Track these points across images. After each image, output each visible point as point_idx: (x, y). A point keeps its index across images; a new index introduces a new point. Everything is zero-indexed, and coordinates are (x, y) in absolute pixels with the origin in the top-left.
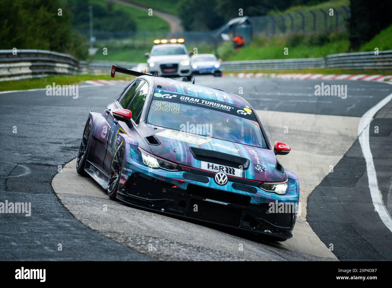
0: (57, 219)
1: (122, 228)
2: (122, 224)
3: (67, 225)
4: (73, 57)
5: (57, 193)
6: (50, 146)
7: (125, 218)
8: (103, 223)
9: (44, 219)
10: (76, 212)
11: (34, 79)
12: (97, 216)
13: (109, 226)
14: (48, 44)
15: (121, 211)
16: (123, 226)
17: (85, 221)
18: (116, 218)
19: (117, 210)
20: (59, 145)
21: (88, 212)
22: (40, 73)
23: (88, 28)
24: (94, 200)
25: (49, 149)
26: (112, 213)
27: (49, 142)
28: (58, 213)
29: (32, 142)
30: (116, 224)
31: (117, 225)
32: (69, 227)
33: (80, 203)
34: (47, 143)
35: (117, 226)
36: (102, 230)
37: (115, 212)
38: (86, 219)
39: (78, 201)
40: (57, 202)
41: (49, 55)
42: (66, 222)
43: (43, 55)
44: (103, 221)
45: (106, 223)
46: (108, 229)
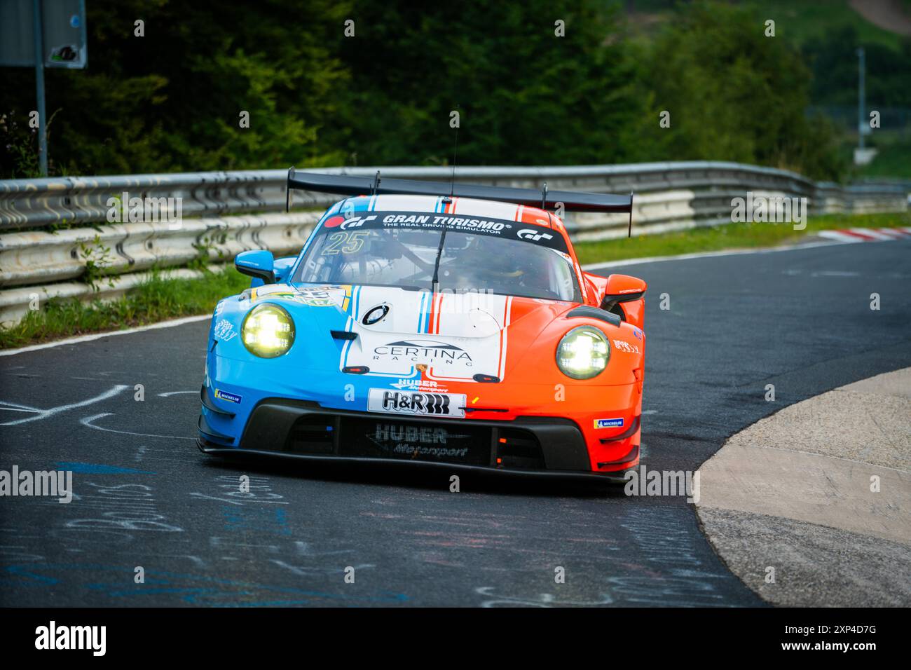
0: (688, 573)
1: (840, 599)
2: (840, 590)
3: (707, 587)
4: (797, 176)
5: (698, 507)
6: (701, 393)
7: (852, 573)
8: (796, 585)
9: (656, 571)
10: (734, 556)
11: (697, 229)
12: (782, 568)
13: (808, 593)
14: (749, 145)
15: (847, 555)
16: (842, 594)
17: (752, 578)
18: (829, 573)
19: (837, 554)
20: (724, 390)
21: (763, 555)
22: (713, 216)
23: (854, 102)
24: (783, 525)
25: (699, 399)
26: (823, 559)
27: (701, 383)
28: (692, 556)
29: (662, 383)
30: (826, 588)
31: (828, 592)
32: (710, 592)
33: (748, 533)
34: (696, 386)
35: (827, 594)
36: (788, 601)
37: (829, 558)
38: (754, 575)
39: (743, 529)
40: (695, 529)
41: (736, 173)
42: (706, 580)
43: (722, 172)
44: (797, 579)
45: (803, 586)
46: (804, 599)
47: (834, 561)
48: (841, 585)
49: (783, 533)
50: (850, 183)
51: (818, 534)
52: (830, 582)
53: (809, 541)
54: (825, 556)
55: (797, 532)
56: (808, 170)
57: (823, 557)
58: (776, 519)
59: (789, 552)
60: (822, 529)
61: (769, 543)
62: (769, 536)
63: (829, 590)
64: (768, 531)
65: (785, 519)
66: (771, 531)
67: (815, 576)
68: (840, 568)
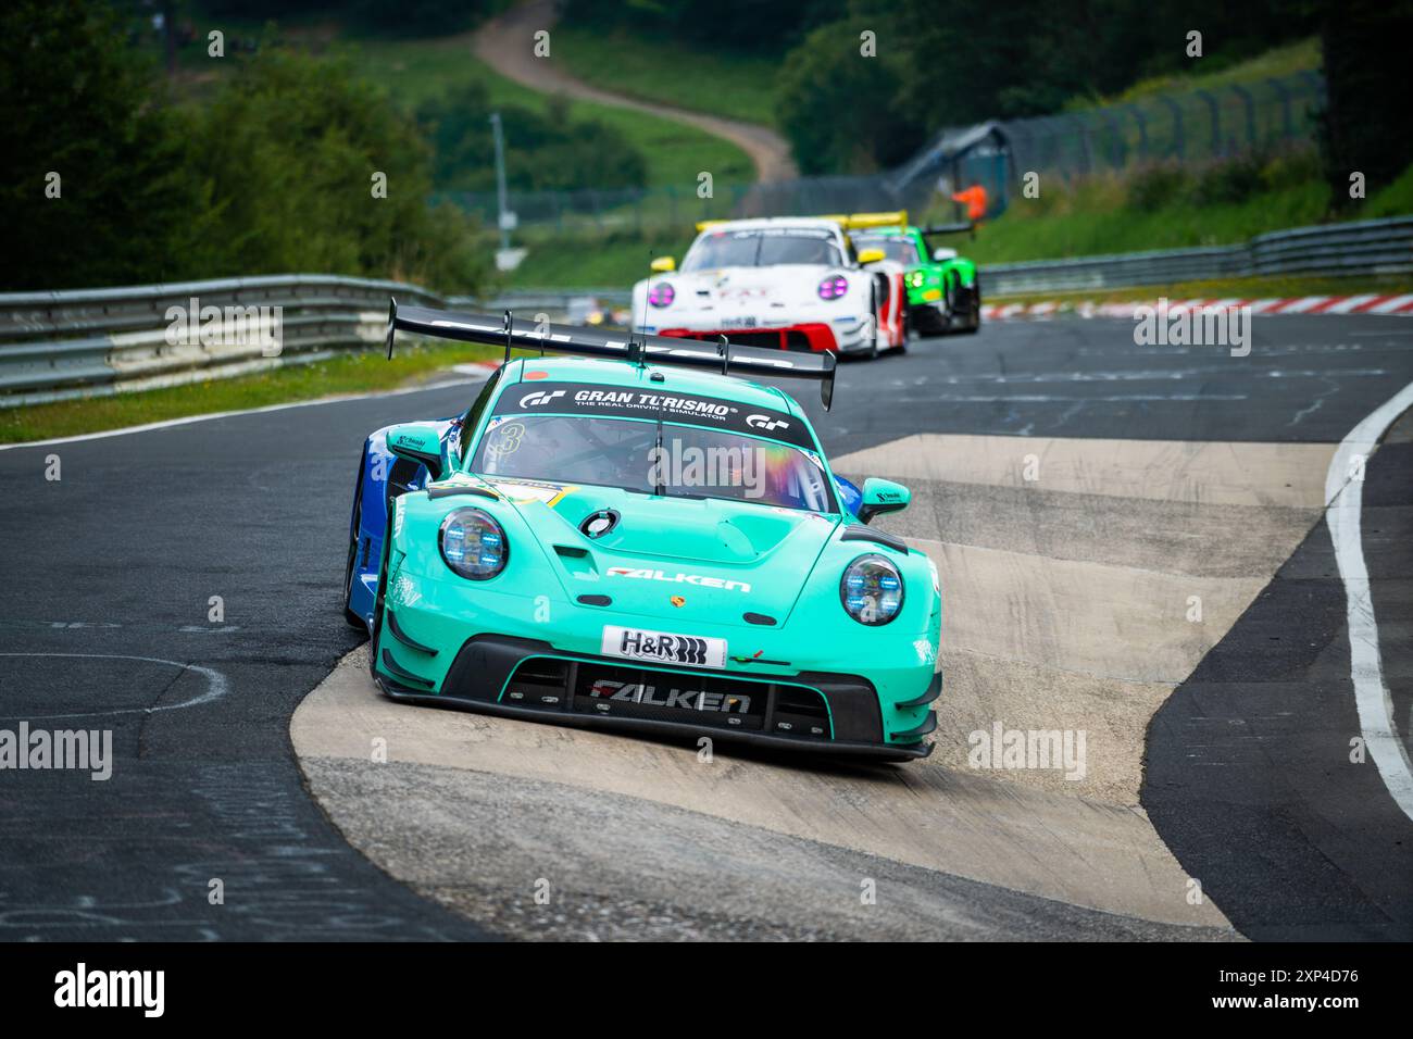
0: (288, 851)
1: (497, 869)
2: (498, 856)
3: (316, 868)
4: (419, 290)
5: (301, 758)
6: (300, 598)
7: (513, 831)
8: (438, 855)
9: (243, 852)
10: (354, 821)
11: (285, 368)
12: (419, 833)
13: (455, 864)
14: (351, 249)
15: (506, 809)
16: (500, 862)
17: (378, 850)
18: (482, 834)
19: (493, 808)
20: (332, 591)
21: (392, 818)
22: (307, 349)
23: (491, 186)
24: (420, 773)
25: (298, 606)
26: (473, 817)
27: (300, 584)
28: (294, 826)
29: (245, 587)
30: (478, 855)
31: (483, 860)
32: (320, 875)
33: (371, 788)
34: (293, 588)
35: (480, 863)
36: (428, 878)
37: (483, 813)
38: (381, 845)
39: (365, 783)
40: (297, 788)
41: (337, 287)
42: (313, 858)
43: (316, 288)
44: (438, 847)
45: (448, 855)
46: (449, 874)
47: (490, 817)
48: (498, 850)
49: (419, 785)
50: (494, 297)
51: (466, 782)
52: (484, 846)
53: (455, 792)
54: (477, 811)
55: (438, 782)
56: (436, 282)
57: (475, 814)
58: (409, 765)
59: (427, 811)
60: (473, 774)
61: (401, 799)
62: (400, 790)
63: (483, 857)
64: (398, 783)
65: (421, 765)
66: (403, 784)
67: (464, 841)
68: (497, 827)
